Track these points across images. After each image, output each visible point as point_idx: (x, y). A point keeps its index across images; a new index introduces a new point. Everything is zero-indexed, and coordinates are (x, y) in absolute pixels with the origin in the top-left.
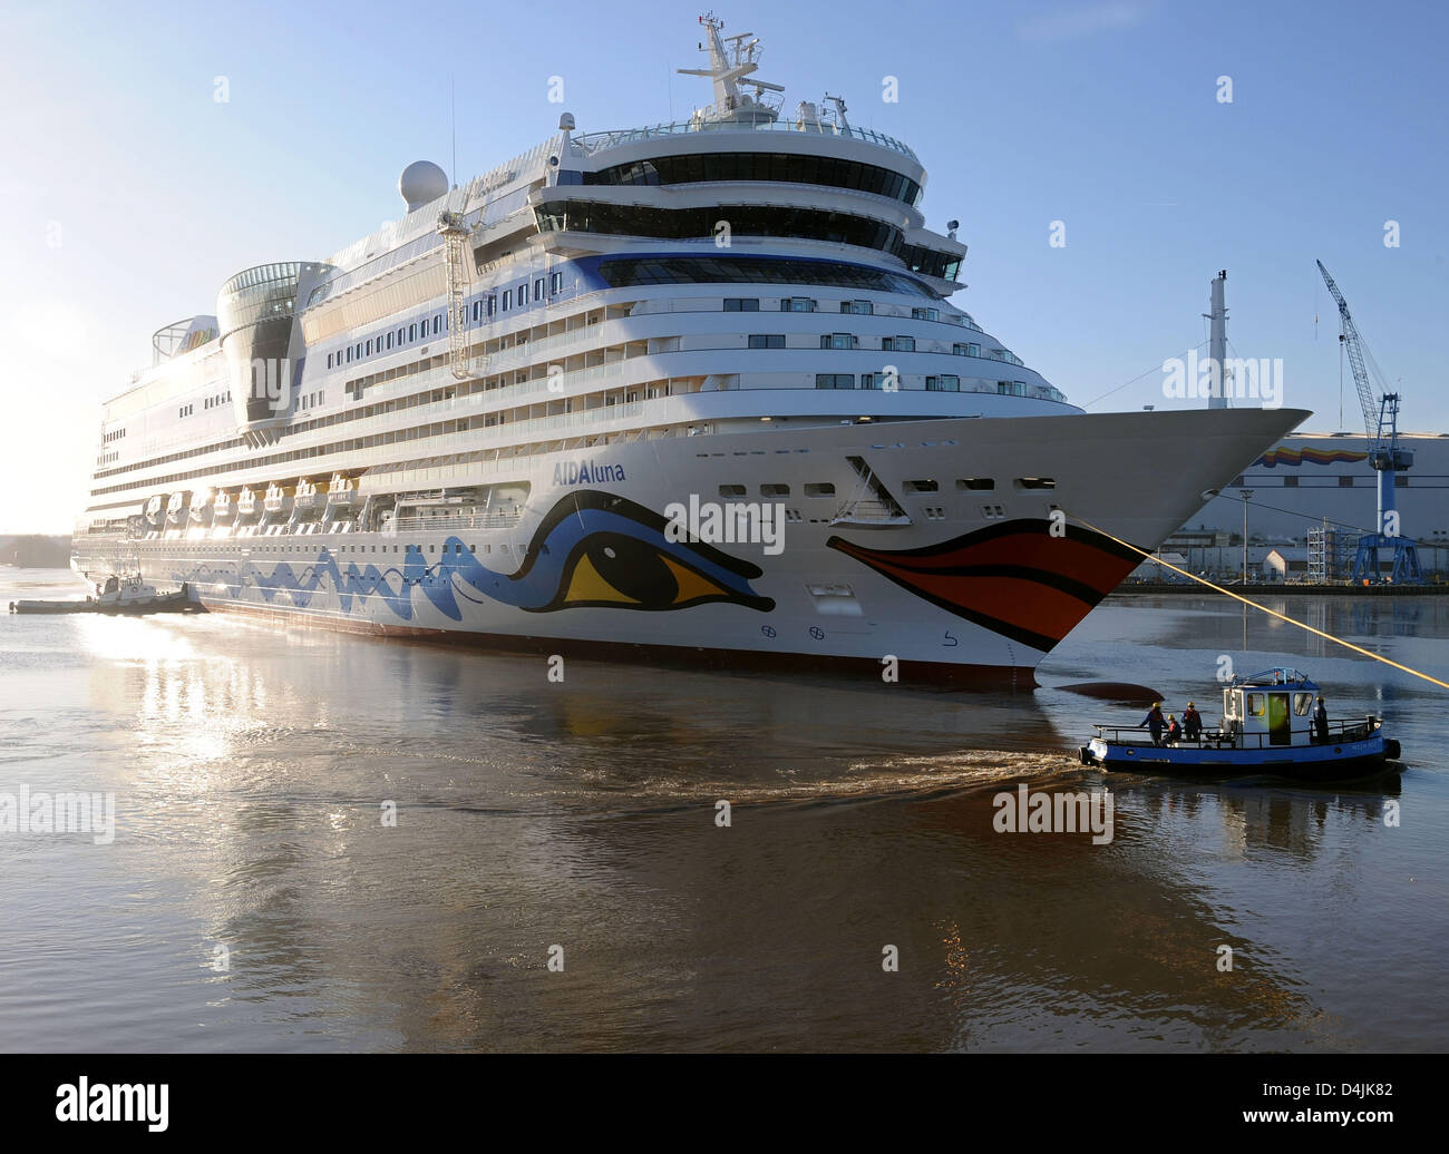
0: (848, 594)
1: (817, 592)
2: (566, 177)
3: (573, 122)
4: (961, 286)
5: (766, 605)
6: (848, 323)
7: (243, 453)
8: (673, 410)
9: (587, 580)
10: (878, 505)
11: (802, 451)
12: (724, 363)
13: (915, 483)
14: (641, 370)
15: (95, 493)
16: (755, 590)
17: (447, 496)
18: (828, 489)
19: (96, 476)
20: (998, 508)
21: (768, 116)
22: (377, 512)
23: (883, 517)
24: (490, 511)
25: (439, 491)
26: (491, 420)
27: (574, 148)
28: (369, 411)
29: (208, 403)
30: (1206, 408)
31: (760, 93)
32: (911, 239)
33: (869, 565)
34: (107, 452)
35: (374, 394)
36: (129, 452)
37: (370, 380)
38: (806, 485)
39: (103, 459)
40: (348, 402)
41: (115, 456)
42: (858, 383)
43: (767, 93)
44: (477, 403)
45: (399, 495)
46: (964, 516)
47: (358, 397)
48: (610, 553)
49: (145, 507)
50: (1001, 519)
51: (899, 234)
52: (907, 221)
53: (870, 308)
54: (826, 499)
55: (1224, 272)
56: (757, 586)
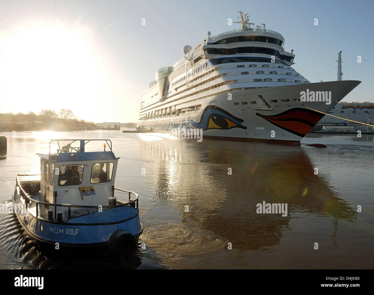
0: (261, 125)
1: (255, 125)
2: (208, 44)
3: (210, 33)
4: (294, 63)
5: (245, 128)
6: (263, 69)
7: (160, 103)
8: (225, 88)
9: (212, 123)
10: (265, 106)
11: (249, 95)
12: (235, 78)
13: (273, 100)
14: (220, 80)
15: (141, 113)
16: (242, 124)
17: (189, 108)
18: (255, 102)
19: (141, 110)
20: (290, 105)
21: (251, 29)
22: (178, 113)
23: (267, 108)
24: (195, 111)
25: (187, 108)
26: (196, 93)
27: (210, 39)
28: (178, 94)
29: (156, 95)
30: (337, 81)
31: (249, 25)
32: (281, 53)
33: (265, 119)
34: (142, 105)
35: (179, 90)
36: (145, 105)
37: (178, 88)
38: (251, 102)
39: (141, 107)
40: (175, 92)
41: (143, 106)
42: (263, 80)
43: (251, 25)
44: (194, 90)
45: (182, 109)
46: (284, 108)
47: (176, 91)
48: (215, 118)
49: (147, 114)
50: (291, 108)
51: (278, 52)
52: (280, 50)
53: (268, 66)
54: (254, 105)
55: (341, 51)
56: (243, 124)
